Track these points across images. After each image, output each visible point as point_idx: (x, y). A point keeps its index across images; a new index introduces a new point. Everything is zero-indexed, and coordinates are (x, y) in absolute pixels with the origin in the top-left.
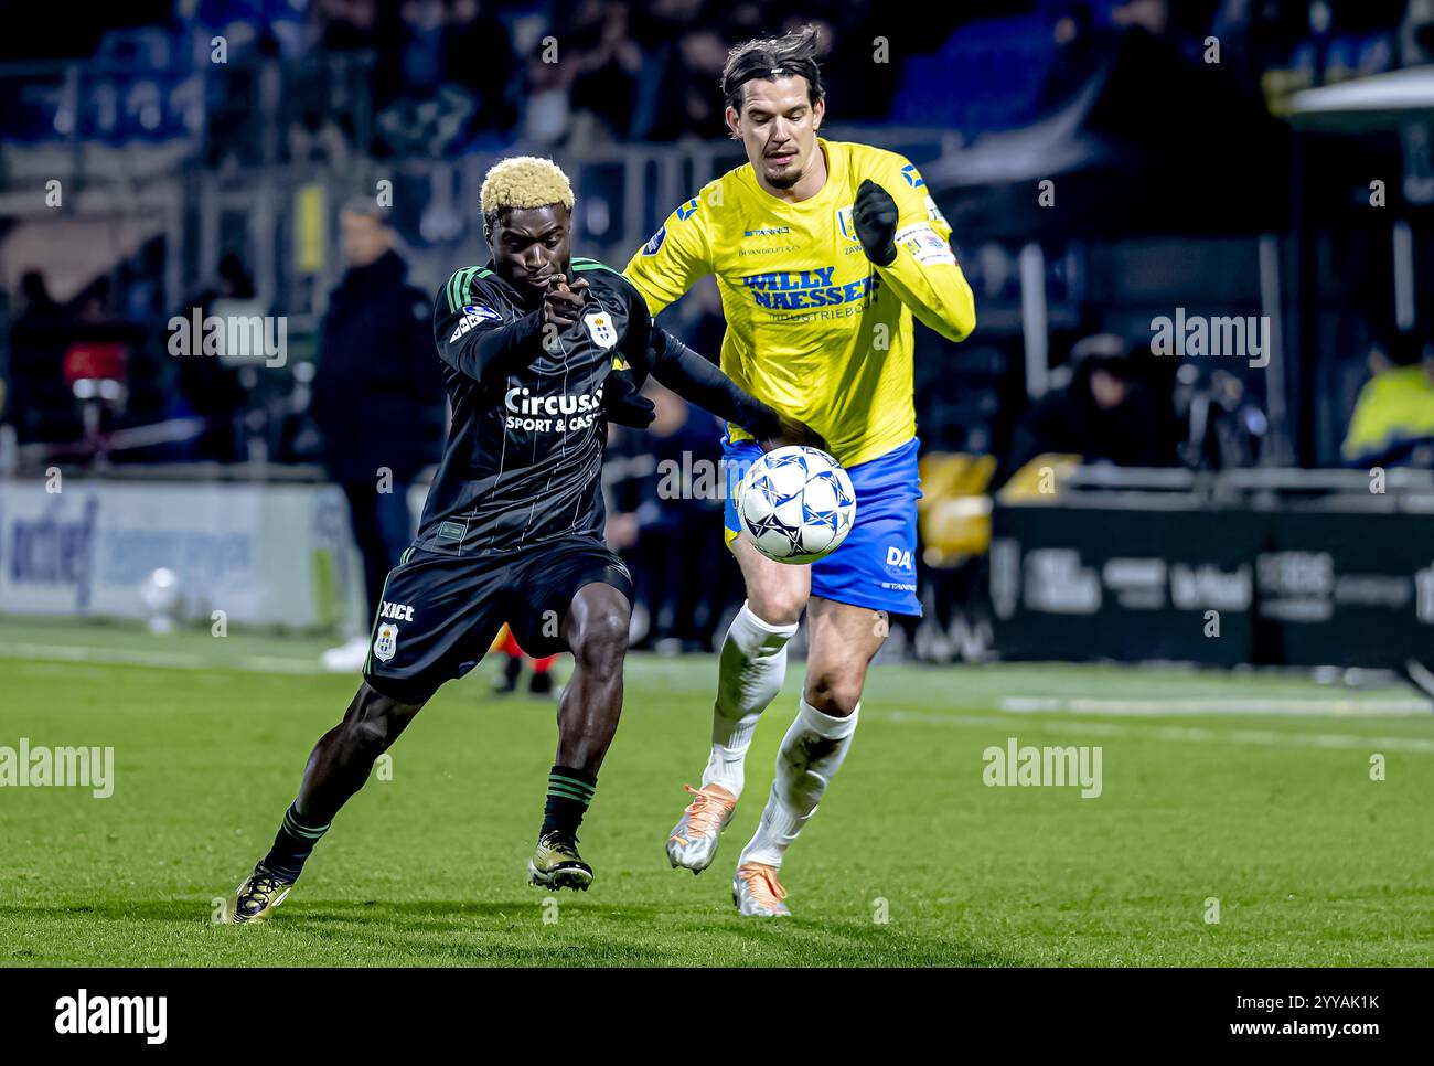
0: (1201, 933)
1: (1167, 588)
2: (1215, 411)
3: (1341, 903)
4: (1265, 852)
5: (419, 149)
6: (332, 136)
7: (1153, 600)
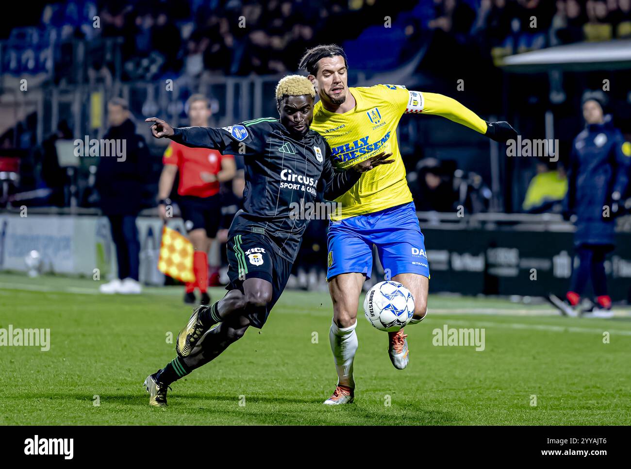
0: (462, 405)
1: (450, 262)
2: (470, 189)
3: (521, 393)
4: (489, 372)
5: (142, 78)
6: (105, 72)
7: (444, 267)
